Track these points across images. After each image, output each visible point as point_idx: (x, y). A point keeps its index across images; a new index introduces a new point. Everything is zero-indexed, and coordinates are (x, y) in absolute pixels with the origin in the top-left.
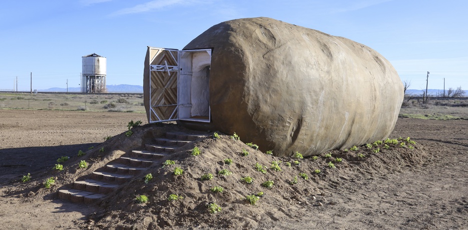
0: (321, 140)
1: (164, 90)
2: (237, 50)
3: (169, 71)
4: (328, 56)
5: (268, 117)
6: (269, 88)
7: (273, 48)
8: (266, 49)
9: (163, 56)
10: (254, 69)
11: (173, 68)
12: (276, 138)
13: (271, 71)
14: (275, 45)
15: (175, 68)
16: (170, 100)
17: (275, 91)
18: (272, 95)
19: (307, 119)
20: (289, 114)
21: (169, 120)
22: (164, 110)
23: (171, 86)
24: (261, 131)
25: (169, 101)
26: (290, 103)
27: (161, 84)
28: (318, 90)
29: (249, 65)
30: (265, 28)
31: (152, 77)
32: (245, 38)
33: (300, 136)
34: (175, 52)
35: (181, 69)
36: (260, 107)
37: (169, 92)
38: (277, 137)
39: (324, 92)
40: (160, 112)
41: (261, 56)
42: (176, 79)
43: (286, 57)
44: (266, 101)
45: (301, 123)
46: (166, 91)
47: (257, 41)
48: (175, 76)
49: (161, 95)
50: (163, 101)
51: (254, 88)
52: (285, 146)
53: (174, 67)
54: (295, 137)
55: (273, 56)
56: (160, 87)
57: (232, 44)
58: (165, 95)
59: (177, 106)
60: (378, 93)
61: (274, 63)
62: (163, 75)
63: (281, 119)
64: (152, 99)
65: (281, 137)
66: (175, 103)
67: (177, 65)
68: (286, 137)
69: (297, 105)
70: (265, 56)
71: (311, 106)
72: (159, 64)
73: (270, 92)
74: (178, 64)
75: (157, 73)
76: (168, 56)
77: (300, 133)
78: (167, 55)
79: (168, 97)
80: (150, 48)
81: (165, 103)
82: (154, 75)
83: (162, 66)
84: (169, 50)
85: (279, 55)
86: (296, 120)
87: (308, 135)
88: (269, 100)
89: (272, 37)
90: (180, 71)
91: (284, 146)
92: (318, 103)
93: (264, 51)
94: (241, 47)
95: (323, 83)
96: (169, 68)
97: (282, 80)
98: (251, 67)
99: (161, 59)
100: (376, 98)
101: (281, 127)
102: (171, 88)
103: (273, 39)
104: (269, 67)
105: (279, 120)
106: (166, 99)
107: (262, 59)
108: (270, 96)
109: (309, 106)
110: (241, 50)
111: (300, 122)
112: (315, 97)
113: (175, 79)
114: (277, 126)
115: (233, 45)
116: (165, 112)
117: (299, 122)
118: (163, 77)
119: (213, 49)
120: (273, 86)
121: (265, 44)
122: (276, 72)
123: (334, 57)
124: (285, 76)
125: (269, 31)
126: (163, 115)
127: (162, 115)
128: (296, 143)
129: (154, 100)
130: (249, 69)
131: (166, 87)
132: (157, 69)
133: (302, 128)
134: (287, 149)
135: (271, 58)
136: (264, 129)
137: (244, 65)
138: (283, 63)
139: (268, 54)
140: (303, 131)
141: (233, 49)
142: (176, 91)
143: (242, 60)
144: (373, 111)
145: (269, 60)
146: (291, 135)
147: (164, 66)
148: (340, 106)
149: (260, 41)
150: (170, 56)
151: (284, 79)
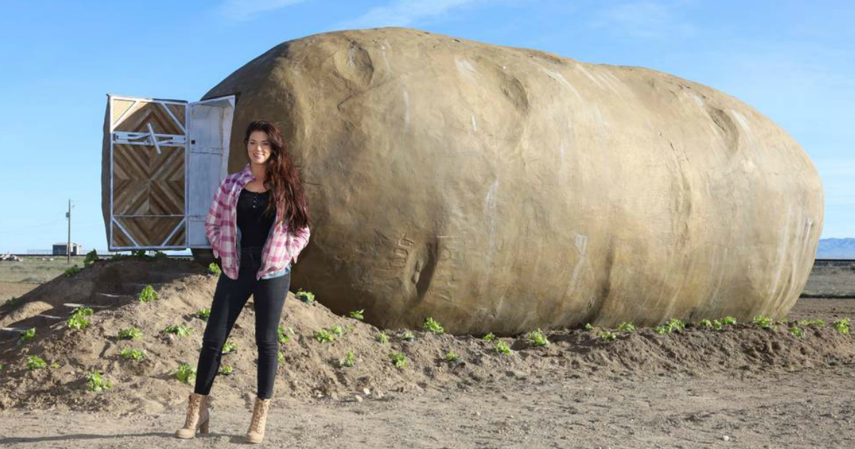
0: (507, 297)
1: (148, 185)
2: (281, 94)
3: (157, 144)
4: (517, 105)
5: (350, 237)
6: (347, 173)
7: (364, 88)
8: (347, 90)
9: (147, 114)
10: (314, 133)
11: (171, 138)
12: (375, 284)
13: (353, 138)
14: (369, 82)
15: (177, 140)
16: (164, 206)
17: (362, 179)
18: (355, 188)
19: (452, 243)
20: (401, 231)
21: (163, 246)
22: (149, 225)
23: (170, 177)
24: (337, 267)
25: (161, 208)
26: (403, 208)
27: (139, 170)
28: (479, 179)
29: (303, 124)
30: (360, 49)
31: (118, 157)
32: (305, 70)
33: (435, 282)
34: (179, 107)
35: (193, 142)
36: (328, 214)
37: (163, 188)
38: (376, 281)
39: (497, 184)
40: (136, 228)
41: (334, 106)
42: (182, 162)
43: (392, 106)
44: (343, 202)
45: (436, 252)
46: (154, 186)
47: (330, 75)
48: (179, 155)
49: (139, 194)
50: (146, 206)
51: (312, 173)
52: (401, 302)
53: (175, 137)
54: (423, 285)
55: (360, 105)
56: (139, 177)
57: (274, 82)
58: (150, 195)
59: (185, 219)
60: (697, 196)
61: (361, 119)
62: (147, 152)
63: (383, 242)
64: (117, 201)
65: (388, 282)
66: (177, 211)
67: (183, 134)
68: (401, 283)
69: (420, 212)
70: (343, 106)
71: (461, 215)
72: (137, 130)
73: (351, 181)
74: (186, 131)
75: (131, 149)
76: (159, 115)
77: (436, 274)
78: (156, 112)
79: (158, 199)
80: (112, 98)
81: (150, 212)
82: (124, 152)
83: (140, 135)
84: (163, 103)
85: (374, 103)
86: (421, 246)
87: (459, 281)
88: (348, 199)
89: (367, 66)
90: (191, 145)
91: (398, 303)
92: (481, 209)
93: (342, 96)
94: (292, 88)
95: (494, 163)
96: (161, 139)
97: (379, 156)
98: (308, 130)
99: (141, 120)
100: (689, 207)
101: (384, 261)
102: (167, 180)
103: (369, 70)
104: (349, 128)
105: (377, 244)
106: (154, 201)
107: (335, 111)
108: (352, 190)
109: (455, 216)
110: (290, 95)
111: (433, 250)
112: (470, 195)
113: (178, 161)
114: (375, 257)
115: (275, 85)
116: (152, 230)
117: (430, 251)
118: (146, 156)
119: (238, 95)
120: (357, 169)
121: (345, 80)
122: (363, 140)
123: (533, 105)
124: (388, 147)
125: (366, 54)
126: (147, 235)
127: (142, 236)
128: (429, 297)
129: (122, 201)
130: (304, 134)
131: (153, 178)
132: (130, 140)
133: (440, 263)
134: (407, 312)
135: (357, 110)
136: (344, 263)
137: (292, 125)
138: (384, 120)
139: (351, 101)
140: (442, 272)
141: (273, 93)
142: (183, 188)
143: (287, 115)
144: (684, 238)
145: (350, 113)
146: (413, 280)
147: (147, 134)
148: (553, 219)
149: (336, 74)
150: (164, 115)
151: (384, 154)
